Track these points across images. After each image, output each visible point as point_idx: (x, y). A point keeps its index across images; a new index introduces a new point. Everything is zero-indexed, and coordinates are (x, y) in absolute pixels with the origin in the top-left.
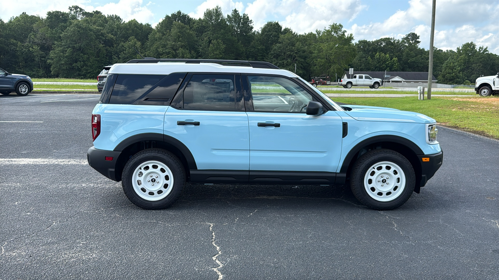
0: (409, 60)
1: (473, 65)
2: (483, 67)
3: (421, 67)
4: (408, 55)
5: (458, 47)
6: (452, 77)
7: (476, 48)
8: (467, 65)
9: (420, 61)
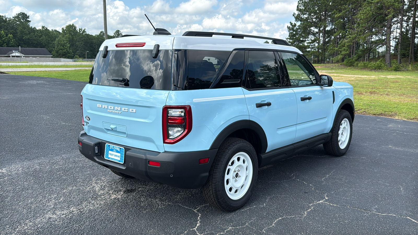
0: (24, 37)
1: (77, 43)
2: (84, 45)
3: (35, 44)
4: (22, 32)
5: (63, 28)
6: (64, 52)
7: (77, 29)
8: (72, 43)
9: (34, 38)
